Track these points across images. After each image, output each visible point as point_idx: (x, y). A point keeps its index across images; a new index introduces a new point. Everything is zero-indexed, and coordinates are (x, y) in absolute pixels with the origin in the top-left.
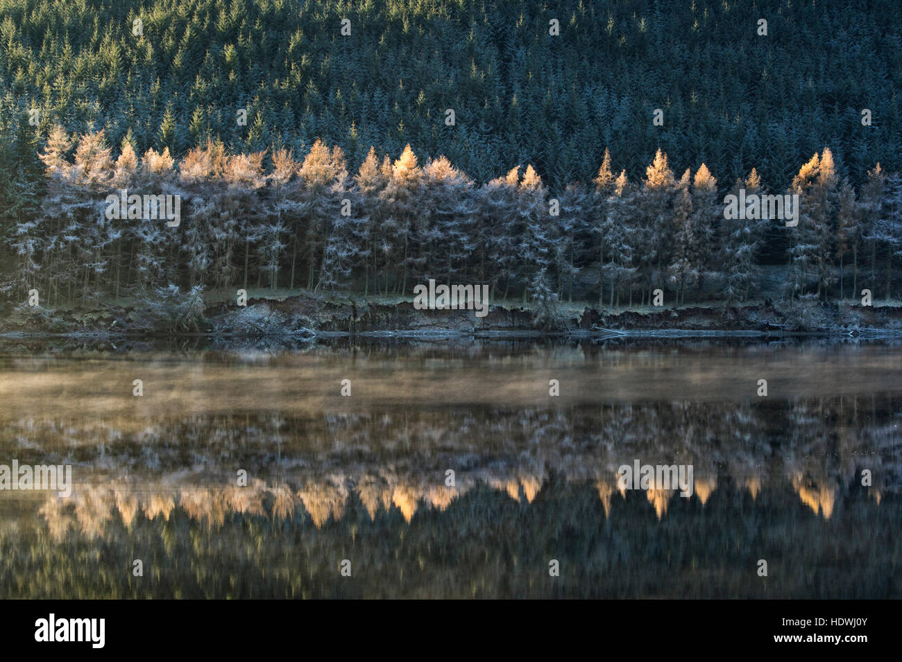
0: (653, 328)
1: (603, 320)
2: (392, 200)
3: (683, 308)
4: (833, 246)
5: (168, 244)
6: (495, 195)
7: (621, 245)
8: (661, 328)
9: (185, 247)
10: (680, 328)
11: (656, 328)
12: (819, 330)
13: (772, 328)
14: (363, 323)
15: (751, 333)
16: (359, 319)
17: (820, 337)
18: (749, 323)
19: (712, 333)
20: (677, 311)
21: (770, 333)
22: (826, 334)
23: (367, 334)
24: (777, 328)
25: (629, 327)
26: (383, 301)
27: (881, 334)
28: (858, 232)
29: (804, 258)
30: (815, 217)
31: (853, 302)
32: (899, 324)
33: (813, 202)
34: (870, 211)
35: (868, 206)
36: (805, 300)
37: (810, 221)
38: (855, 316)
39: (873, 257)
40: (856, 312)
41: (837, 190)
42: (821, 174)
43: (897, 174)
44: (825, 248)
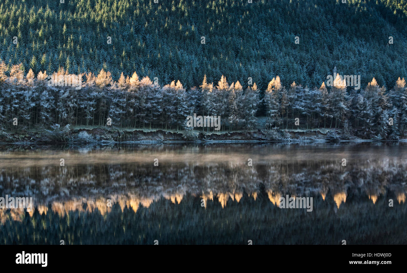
0: (222, 140)
1: (205, 137)
2: (133, 92)
3: (232, 132)
4: (280, 110)
5: (52, 108)
6: (169, 91)
7: (212, 110)
8: (225, 139)
9: (58, 109)
10: (231, 139)
11: (223, 140)
12: (279, 140)
13: (263, 139)
14: (122, 138)
15: (255, 141)
16: (121, 137)
17: (279, 142)
18: (254, 137)
19: (243, 141)
20: (230, 134)
21: (262, 141)
22: (281, 141)
23: (124, 142)
24: (264, 139)
25: (214, 139)
26: (129, 130)
27: (298, 141)
28: (289, 106)
29: (273, 115)
30: (275, 100)
31: (287, 130)
32: (303, 138)
33: (275, 95)
34: (293, 98)
35: (292, 96)
36: (274, 129)
37: (274, 102)
38: (289, 135)
39: (293, 114)
40: (288, 134)
41: (282, 91)
42: (276, 85)
43: (300, 86)
44: (279, 111)
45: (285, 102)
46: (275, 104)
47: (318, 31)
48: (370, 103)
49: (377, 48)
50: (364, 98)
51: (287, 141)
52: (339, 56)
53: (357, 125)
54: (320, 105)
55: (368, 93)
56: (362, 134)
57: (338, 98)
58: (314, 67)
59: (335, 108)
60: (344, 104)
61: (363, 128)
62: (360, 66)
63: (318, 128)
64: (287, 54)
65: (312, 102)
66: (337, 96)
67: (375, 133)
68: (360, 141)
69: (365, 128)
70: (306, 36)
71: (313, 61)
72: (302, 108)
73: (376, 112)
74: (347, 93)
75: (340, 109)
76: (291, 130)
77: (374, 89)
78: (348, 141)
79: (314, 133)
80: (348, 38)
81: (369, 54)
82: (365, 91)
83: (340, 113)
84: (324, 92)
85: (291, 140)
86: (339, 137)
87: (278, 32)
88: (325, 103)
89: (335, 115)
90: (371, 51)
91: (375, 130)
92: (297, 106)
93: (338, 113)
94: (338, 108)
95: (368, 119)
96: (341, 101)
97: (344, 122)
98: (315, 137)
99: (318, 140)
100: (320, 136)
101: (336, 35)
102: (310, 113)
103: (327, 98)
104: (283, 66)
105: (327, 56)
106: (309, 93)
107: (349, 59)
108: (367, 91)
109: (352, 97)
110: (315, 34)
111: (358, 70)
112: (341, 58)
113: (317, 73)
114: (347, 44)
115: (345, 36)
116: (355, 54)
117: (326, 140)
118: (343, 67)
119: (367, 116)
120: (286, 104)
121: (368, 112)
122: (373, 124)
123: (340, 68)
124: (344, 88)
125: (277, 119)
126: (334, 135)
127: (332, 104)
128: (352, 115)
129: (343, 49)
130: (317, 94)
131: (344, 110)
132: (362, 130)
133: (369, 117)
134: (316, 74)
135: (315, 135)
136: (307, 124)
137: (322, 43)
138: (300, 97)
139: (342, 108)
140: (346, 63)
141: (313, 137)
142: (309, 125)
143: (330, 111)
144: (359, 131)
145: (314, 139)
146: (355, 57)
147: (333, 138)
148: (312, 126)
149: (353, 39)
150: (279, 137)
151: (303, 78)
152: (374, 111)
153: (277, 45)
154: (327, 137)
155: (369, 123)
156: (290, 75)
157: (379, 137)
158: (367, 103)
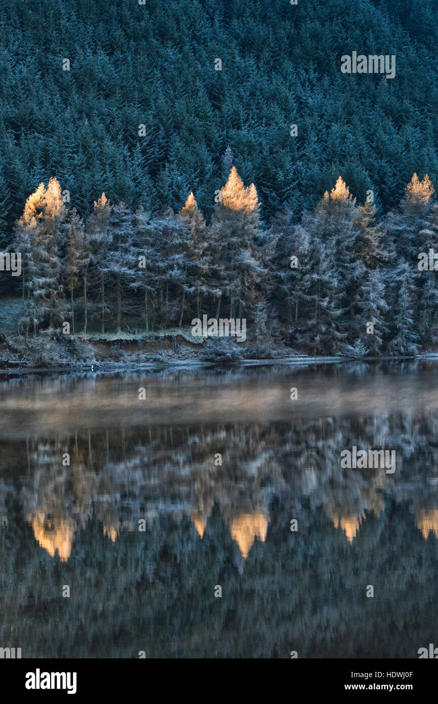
4: (63, 278)
12: (61, 366)
13: (12, 366)
17: (61, 373)
21: (11, 371)
22: (67, 369)
24: (16, 365)
27: (120, 367)
28: (91, 264)
29: (43, 292)
30: (48, 249)
31: (85, 336)
32: (134, 357)
33: (46, 233)
34: (101, 243)
35: (98, 237)
36: (46, 335)
37: (45, 253)
38: (91, 350)
39: (102, 289)
40: (90, 346)
41: (67, 222)
42: (49, 205)
43: (122, 205)
44: (59, 282)
45: (78, 254)
46: (47, 261)
47: (179, 44)
48: (329, 251)
49: (352, 90)
50: (313, 236)
51: (87, 369)
52: (239, 115)
53: (294, 316)
54: (181, 262)
55: (323, 222)
56: (308, 342)
57: (234, 239)
58: (166, 149)
59: (227, 269)
60: (253, 256)
61: (310, 323)
62: (302, 144)
63: (177, 326)
64: (85, 113)
65: (157, 251)
66: (233, 234)
67: (347, 338)
68: (301, 360)
69: (318, 324)
70: (143, 58)
71: (162, 132)
72: (129, 272)
73: (349, 277)
74: (261, 223)
75: (243, 271)
76: (97, 337)
77: (343, 210)
78: (267, 362)
79: (167, 342)
80: (267, 63)
81: (330, 110)
82: (314, 216)
83: (243, 283)
84: (194, 223)
85: (98, 363)
86: (241, 352)
87: (57, 49)
88: (198, 254)
89: (228, 288)
90: (336, 99)
91: (346, 330)
92: (113, 264)
93: (238, 281)
94: (235, 268)
95: (324, 296)
96: (246, 247)
97: (255, 309)
98: (171, 352)
99: (179, 362)
100: (184, 349)
101: (232, 54)
102: (151, 283)
103: (204, 239)
104: (72, 148)
105: (206, 118)
106: (149, 227)
107: (268, 125)
108: (322, 218)
109: (278, 236)
110: (170, 52)
111: (297, 154)
112: (247, 120)
113: (174, 166)
114: (264, 82)
115: (258, 58)
116: (286, 110)
117: (202, 360)
118: (251, 147)
119: (320, 288)
120: (78, 260)
121: (326, 278)
122: (339, 312)
123: (242, 152)
124: (252, 208)
125: (54, 306)
126: (224, 348)
127: (217, 256)
128: (278, 287)
129: (252, 94)
130: (173, 229)
131: (254, 274)
132: (310, 329)
133: (328, 292)
134: (173, 170)
135: (170, 347)
136: (145, 316)
137: (191, 79)
138: (123, 239)
139: (248, 267)
140: (260, 136)
141: (164, 355)
142: (150, 320)
143: (214, 276)
144: (301, 332)
145: (166, 359)
146: (286, 117)
147: (224, 354)
148: (159, 321)
149: (281, 65)
150: (61, 357)
151: (132, 184)
152: (342, 274)
153: (53, 87)
154: (205, 354)
155: (328, 308)
156: (93, 176)
157: (358, 349)
158: (322, 250)
